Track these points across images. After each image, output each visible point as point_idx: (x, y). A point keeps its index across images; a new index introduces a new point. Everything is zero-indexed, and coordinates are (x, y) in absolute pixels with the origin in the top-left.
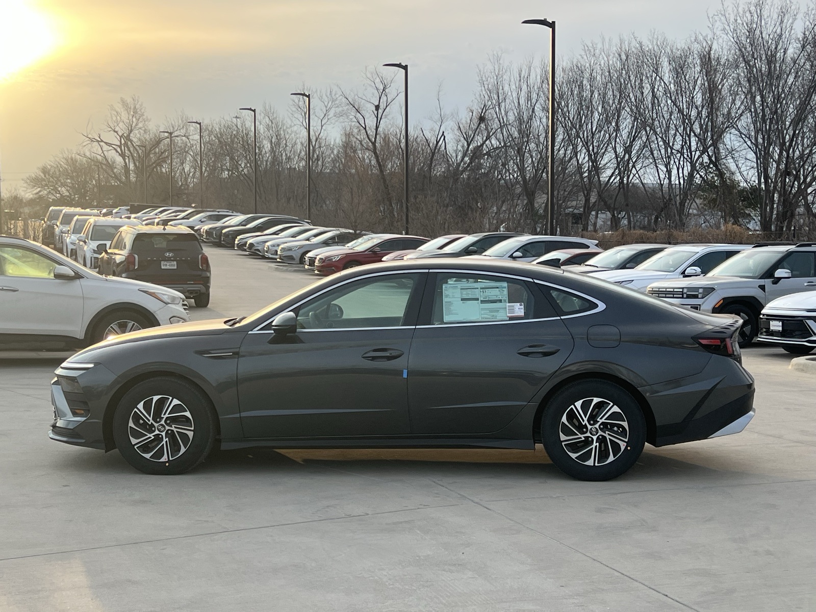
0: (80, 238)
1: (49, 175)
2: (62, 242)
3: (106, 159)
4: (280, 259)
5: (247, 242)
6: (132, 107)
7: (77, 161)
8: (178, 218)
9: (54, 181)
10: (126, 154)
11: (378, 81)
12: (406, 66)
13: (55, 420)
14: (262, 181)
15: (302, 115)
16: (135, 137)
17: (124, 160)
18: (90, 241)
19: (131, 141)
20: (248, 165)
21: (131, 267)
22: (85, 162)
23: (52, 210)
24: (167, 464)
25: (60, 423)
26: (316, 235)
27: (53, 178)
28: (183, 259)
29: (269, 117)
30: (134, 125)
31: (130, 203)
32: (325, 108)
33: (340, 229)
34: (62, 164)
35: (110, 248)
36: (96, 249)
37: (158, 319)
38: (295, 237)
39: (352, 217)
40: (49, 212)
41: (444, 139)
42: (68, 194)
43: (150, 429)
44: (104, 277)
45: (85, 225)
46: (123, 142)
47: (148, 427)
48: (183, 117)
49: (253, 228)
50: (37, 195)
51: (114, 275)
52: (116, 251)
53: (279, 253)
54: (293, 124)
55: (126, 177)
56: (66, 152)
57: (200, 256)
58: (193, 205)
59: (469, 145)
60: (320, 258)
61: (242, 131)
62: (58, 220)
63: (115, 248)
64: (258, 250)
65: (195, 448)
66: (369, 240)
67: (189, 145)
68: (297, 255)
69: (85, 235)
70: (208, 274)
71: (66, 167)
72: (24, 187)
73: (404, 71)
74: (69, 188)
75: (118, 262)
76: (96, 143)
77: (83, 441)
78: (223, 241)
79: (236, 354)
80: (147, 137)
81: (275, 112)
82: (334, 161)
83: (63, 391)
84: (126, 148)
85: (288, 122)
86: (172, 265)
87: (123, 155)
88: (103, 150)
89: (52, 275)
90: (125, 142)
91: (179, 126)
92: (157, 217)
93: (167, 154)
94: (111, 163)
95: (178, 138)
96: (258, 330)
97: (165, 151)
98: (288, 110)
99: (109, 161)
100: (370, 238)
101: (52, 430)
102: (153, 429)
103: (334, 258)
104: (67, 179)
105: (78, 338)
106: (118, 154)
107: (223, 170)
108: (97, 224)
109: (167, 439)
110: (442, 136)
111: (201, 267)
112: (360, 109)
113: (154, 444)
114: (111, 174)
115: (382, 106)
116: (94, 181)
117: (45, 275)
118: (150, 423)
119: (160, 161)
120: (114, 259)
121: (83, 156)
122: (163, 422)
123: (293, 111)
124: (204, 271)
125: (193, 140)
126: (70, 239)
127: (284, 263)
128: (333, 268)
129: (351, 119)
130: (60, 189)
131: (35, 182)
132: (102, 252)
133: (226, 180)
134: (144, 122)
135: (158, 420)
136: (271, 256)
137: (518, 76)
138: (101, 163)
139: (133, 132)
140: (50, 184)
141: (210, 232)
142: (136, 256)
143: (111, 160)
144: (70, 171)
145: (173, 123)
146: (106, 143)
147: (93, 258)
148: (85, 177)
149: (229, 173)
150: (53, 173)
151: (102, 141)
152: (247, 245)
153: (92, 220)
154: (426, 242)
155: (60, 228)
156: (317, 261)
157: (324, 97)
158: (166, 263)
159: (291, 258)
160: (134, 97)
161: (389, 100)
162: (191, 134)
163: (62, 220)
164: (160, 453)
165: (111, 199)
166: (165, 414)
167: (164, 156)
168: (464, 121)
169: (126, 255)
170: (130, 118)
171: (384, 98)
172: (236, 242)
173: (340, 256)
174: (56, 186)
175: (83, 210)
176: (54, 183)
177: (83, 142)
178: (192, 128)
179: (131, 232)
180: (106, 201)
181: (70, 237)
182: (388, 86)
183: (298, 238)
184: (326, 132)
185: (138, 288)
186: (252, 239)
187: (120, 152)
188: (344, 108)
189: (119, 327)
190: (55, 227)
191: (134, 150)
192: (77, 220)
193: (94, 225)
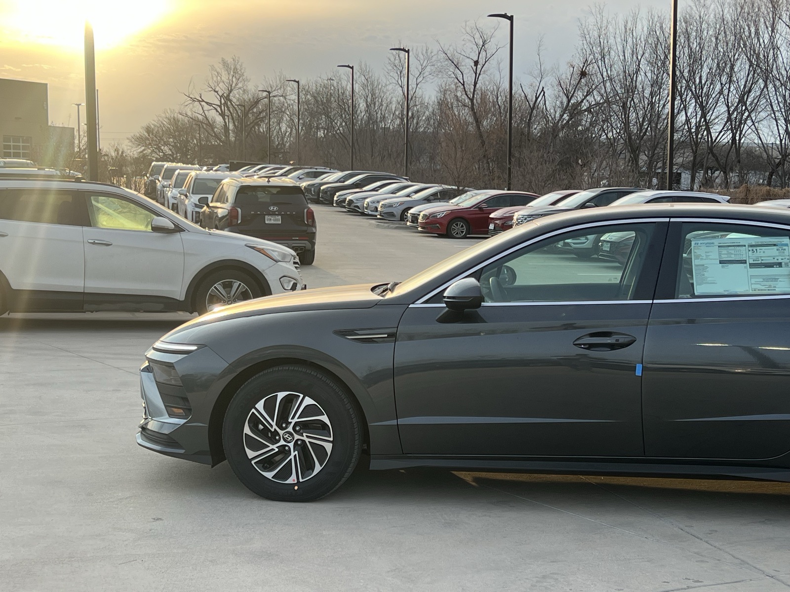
0: (181, 192)
1: (152, 134)
2: (164, 197)
3: (207, 119)
4: (380, 215)
5: (346, 199)
6: (232, 67)
7: (179, 121)
8: (276, 175)
9: (157, 140)
10: (226, 114)
11: (477, 36)
12: (512, 16)
13: (145, 419)
14: (357, 140)
15: (397, 73)
16: (235, 96)
17: (224, 119)
18: (191, 195)
19: (231, 101)
20: (344, 124)
21: (234, 221)
22: (186, 121)
23: (155, 166)
24: (296, 488)
25: (152, 425)
26: (416, 192)
27: (156, 138)
28: (288, 213)
29: (364, 76)
30: (234, 85)
31: (230, 161)
32: (421, 66)
33: (442, 185)
34: (164, 122)
35: (212, 202)
36: (198, 203)
37: (267, 279)
38: (395, 193)
39: (456, 173)
40: (151, 167)
41: (544, 95)
42: (171, 153)
43: (273, 437)
44: (207, 230)
45: (186, 179)
46: (223, 101)
47: (270, 435)
48: (281, 77)
49: (352, 184)
50: (141, 154)
51: (217, 228)
52: (218, 204)
53: (379, 209)
54: (388, 83)
55: (226, 136)
56: (169, 112)
57: (305, 210)
58: (292, 162)
59: (569, 101)
60: (423, 215)
61: (338, 90)
62: (159, 175)
63: (217, 201)
64: (357, 207)
65: (335, 465)
66: (473, 196)
67: (286, 105)
68: (398, 212)
69: (186, 189)
70: (314, 229)
71: (169, 126)
72: (129, 146)
73: (509, 22)
74: (171, 147)
75: (220, 216)
76: (197, 103)
77: (182, 451)
78: (322, 197)
79: (392, 336)
80: (246, 97)
81: (370, 70)
82: (428, 119)
83: (156, 381)
84: (226, 108)
85: (383, 80)
86: (276, 220)
87: (222, 115)
88: (204, 109)
89: (150, 227)
90: (225, 102)
91: (277, 86)
92: (256, 174)
93: (264, 114)
94: (211, 123)
95: (275, 98)
96: (422, 303)
97: (263, 111)
98: (383, 69)
99: (210, 120)
100: (474, 195)
101: (141, 433)
102: (277, 438)
103: (439, 215)
104: (170, 138)
105: (178, 299)
106: (218, 113)
107: (318, 128)
108: (198, 178)
109: (296, 452)
110: (541, 92)
111: (306, 223)
112: (459, 64)
113: (278, 458)
114: (212, 133)
115: (481, 62)
116: (195, 140)
117: (142, 228)
118: (273, 430)
119: (258, 120)
120: (216, 213)
121: (185, 115)
122: (290, 429)
123: (388, 70)
124: (310, 226)
125: (290, 100)
126: (171, 193)
127: (385, 220)
128: (438, 225)
129: (450, 75)
130: (162, 147)
131: (140, 140)
132: (204, 206)
133: (321, 139)
134: (243, 82)
135: (284, 425)
136: (370, 213)
137: (623, 28)
138: (202, 122)
139: (232, 92)
140: (154, 143)
141: (308, 189)
142: (239, 210)
143: (212, 120)
144: (172, 131)
145: (271, 83)
146: (207, 103)
147: (194, 213)
148: (187, 137)
149: (324, 132)
150: (156, 133)
151: (203, 101)
152: (346, 202)
153: (193, 173)
154: (536, 199)
155: (162, 183)
156: (420, 218)
157: (420, 55)
158: (270, 217)
159: (392, 214)
160: (234, 57)
161: (488, 56)
162: (288, 94)
163: (163, 175)
164: (285, 473)
165: (211, 158)
166: (293, 418)
167: (262, 116)
168: (564, 77)
169: (229, 208)
170: (231, 78)
171: (483, 54)
172: (335, 199)
173: (445, 212)
174: (159, 145)
175: (185, 165)
176: (157, 142)
177: (185, 102)
178: (289, 88)
179: (234, 184)
180: (206, 160)
181: (172, 191)
182: (489, 41)
183: (398, 194)
184: (420, 90)
185: (245, 243)
186: (351, 196)
187: (220, 112)
188: (443, 63)
189: (224, 288)
190: (157, 181)
191: (233, 110)
192: (179, 174)
193: (196, 179)
